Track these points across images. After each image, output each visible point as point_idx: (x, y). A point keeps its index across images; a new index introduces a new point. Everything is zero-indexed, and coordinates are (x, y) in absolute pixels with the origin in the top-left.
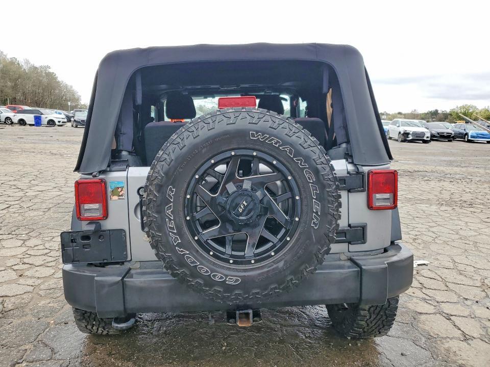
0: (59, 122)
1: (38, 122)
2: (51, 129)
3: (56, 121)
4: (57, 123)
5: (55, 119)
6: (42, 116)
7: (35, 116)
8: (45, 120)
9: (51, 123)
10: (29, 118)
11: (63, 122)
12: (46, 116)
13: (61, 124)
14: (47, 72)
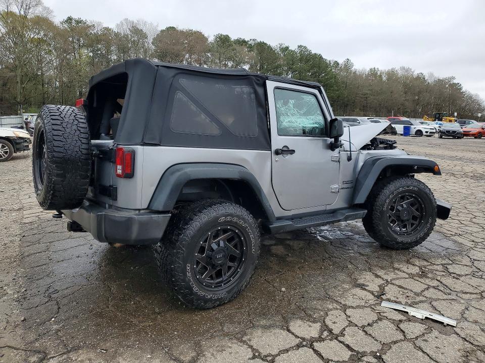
0: (427, 132)
1: (407, 131)
2: (419, 139)
3: (424, 131)
4: (424, 134)
5: (422, 130)
6: (412, 126)
7: (404, 127)
8: (413, 131)
9: (419, 133)
10: (399, 128)
11: (430, 133)
12: (415, 126)
13: (428, 134)
14: (451, 82)
